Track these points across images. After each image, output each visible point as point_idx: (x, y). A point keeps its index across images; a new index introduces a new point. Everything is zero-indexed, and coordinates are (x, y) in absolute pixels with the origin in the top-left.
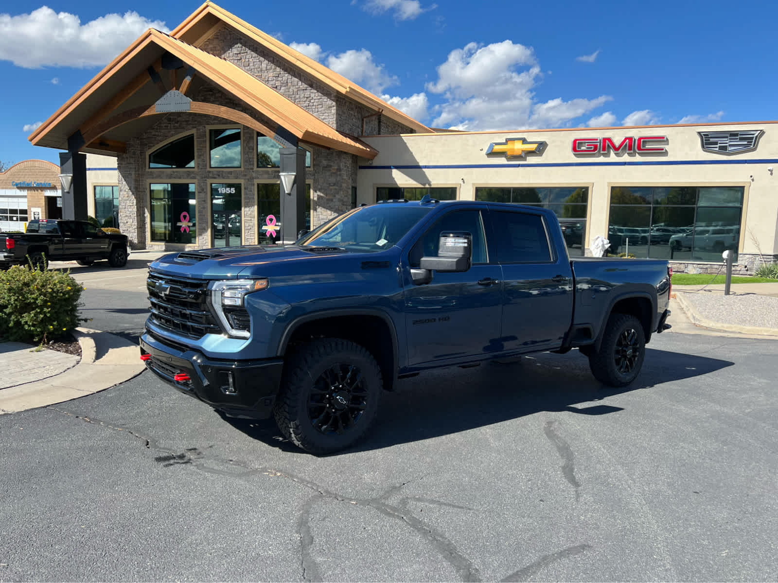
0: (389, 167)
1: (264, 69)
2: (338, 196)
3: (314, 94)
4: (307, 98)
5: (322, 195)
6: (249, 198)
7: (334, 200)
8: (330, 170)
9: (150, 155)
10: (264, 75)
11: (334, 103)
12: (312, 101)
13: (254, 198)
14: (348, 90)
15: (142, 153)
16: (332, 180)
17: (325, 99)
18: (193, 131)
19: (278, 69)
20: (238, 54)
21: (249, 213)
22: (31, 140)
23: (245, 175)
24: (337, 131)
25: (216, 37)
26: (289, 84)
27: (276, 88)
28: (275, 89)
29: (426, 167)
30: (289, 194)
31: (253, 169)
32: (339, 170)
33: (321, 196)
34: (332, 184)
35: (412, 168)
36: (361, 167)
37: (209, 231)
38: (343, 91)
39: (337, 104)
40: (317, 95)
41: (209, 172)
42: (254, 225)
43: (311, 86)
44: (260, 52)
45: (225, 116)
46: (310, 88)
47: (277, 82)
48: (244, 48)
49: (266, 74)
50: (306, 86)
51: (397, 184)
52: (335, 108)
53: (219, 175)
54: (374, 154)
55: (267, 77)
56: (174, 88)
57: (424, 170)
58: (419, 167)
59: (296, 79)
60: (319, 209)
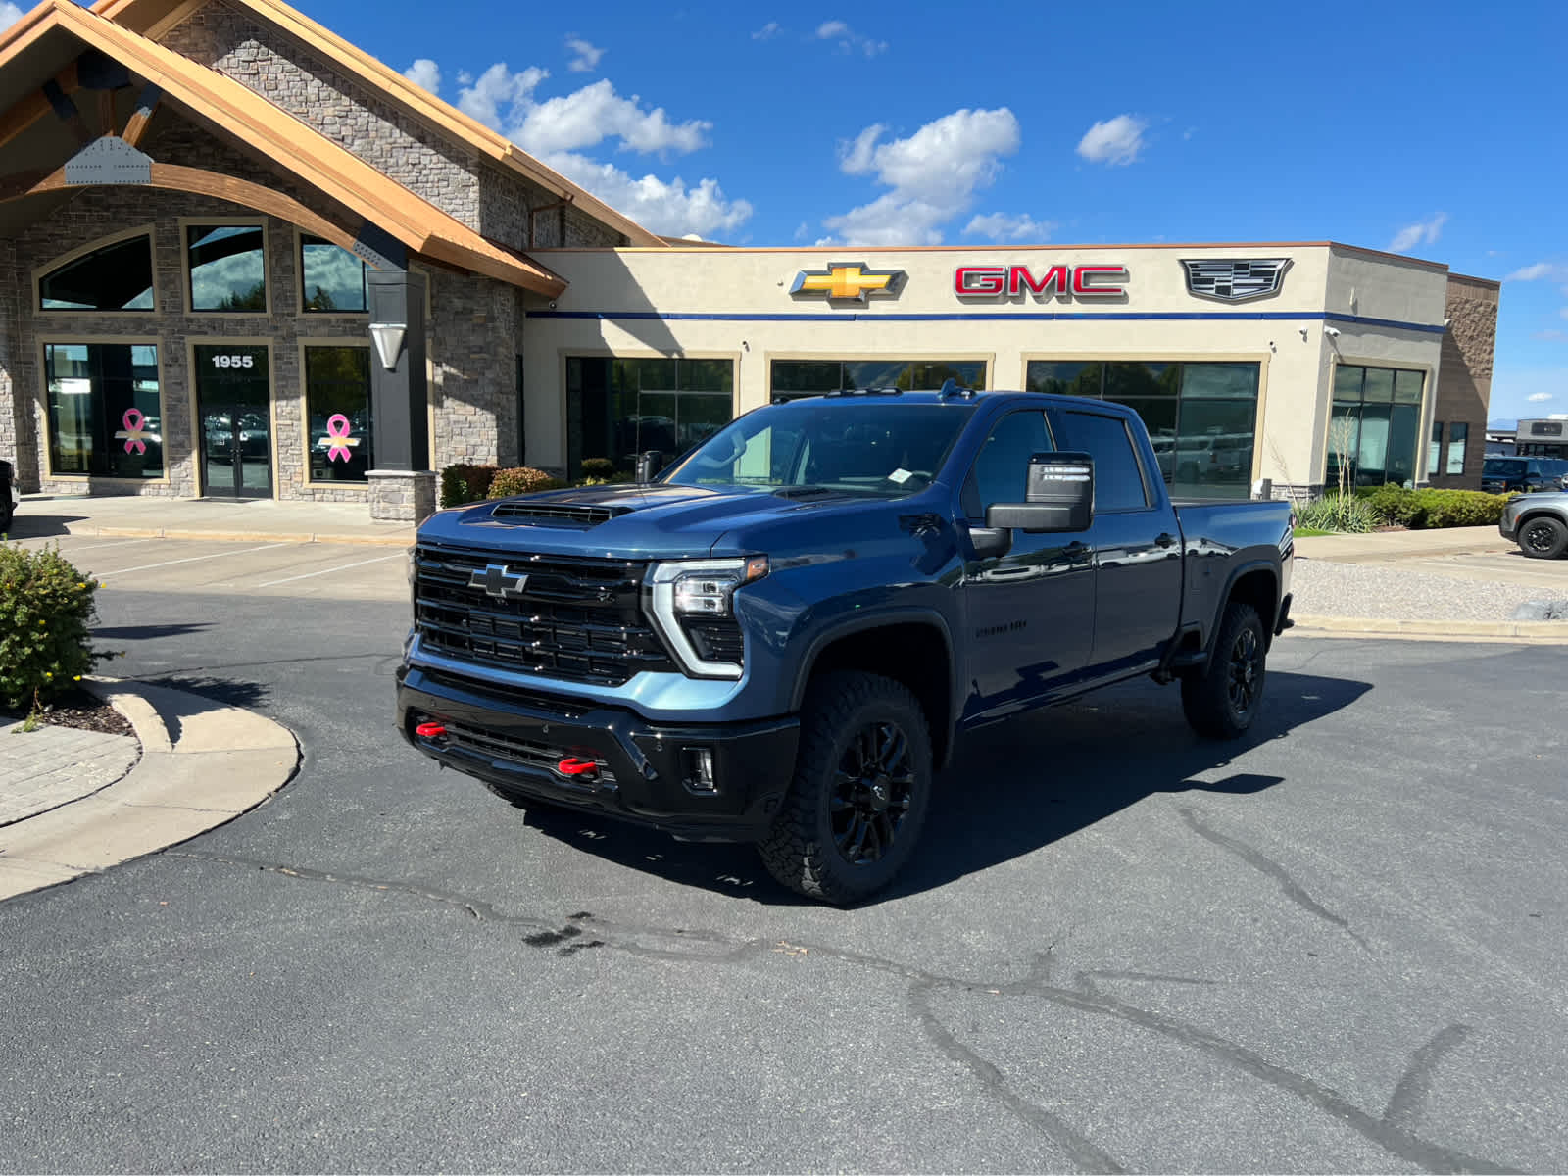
0: (594, 316)
1: (313, 98)
2: (489, 375)
3: (430, 158)
4: (413, 165)
5: (453, 371)
6: (285, 378)
7: (480, 382)
8: (471, 320)
9: (42, 281)
10: (313, 111)
11: (475, 179)
12: (425, 172)
13: (297, 378)
14: (508, 151)
15: (23, 274)
16: (475, 340)
17: (454, 168)
18: (148, 229)
19: (346, 100)
20: (249, 62)
21: (289, 409)
23: (276, 329)
24: (482, 236)
25: (198, 22)
26: (373, 134)
27: (343, 140)
28: (340, 143)
29: (669, 316)
30: (392, 370)
31: (293, 314)
32: (491, 318)
33: (452, 375)
34: (475, 349)
35: (641, 317)
36: (531, 314)
37: (195, 450)
38: (497, 154)
39: (480, 179)
40: (435, 158)
41: (190, 320)
42: (299, 434)
43: (422, 140)
44: (304, 60)
45: (236, 198)
46: (419, 145)
47: (343, 129)
48: (263, 49)
49: (316, 109)
50: (411, 139)
51: (609, 350)
52: (477, 188)
53: (214, 328)
54: (559, 289)
55: (320, 117)
56: (111, 133)
57: (667, 322)
58: (656, 316)
59: (387, 124)
60: (448, 403)
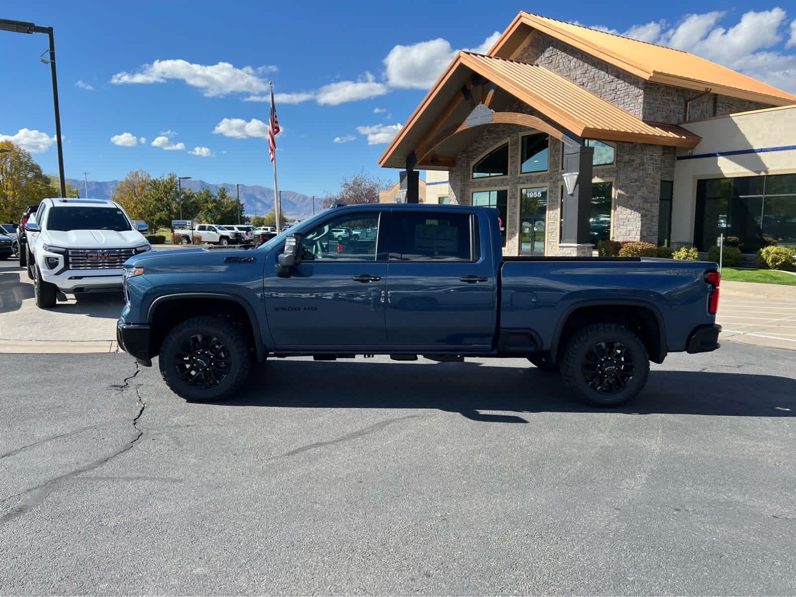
0: (714, 155)
1: (573, 67)
2: (640, 193)
3: (621, 85)
4: (613, 90)
5: (622, 193)
6: (553, 201)
7: (635, 197)
8: (632, 165)
9: (474, 166)
10: (573, 73)
11: (642, 91)
12: (618, 93)
13: (557, 201)
14: (652, 74)
15: (468, 164)
16: (634, 176)
17: (632, 88)
18: (508, 140)
19: (586, 65)
20: (549, 57)
21: (553, 215)
22: (380, 163)
23: (551, 178)
24: (643, 121)
25: (531, 45)
26: (596, 79)
27: (583, 84)
28: (582, 86)
29: (762, 150)
30: (572, 195)
31: (558, 171)
32: (643, 164)
34: (633, 181)
35: (744, 153)
36: (680, 158)
37: (517, 235)
38: (647, 77)
39: (644, 92)
40: (623, 85)
41: (520, 178)
42: (556, 227)
43: (618, 77)
44: (570, 51)
46: (617, 79)
47: (584, 79)
48: (555, 50)
49: (574, 73)
50: (613, 77)
51: (722, 174)
52: (642, 96)
53: (528, 180)
54: (696, 140)
55: (575, 76)
56: (481, 103)
57: (758, 154)
58: (753, 151)
59: (603, 73)
60: (619, 209)
